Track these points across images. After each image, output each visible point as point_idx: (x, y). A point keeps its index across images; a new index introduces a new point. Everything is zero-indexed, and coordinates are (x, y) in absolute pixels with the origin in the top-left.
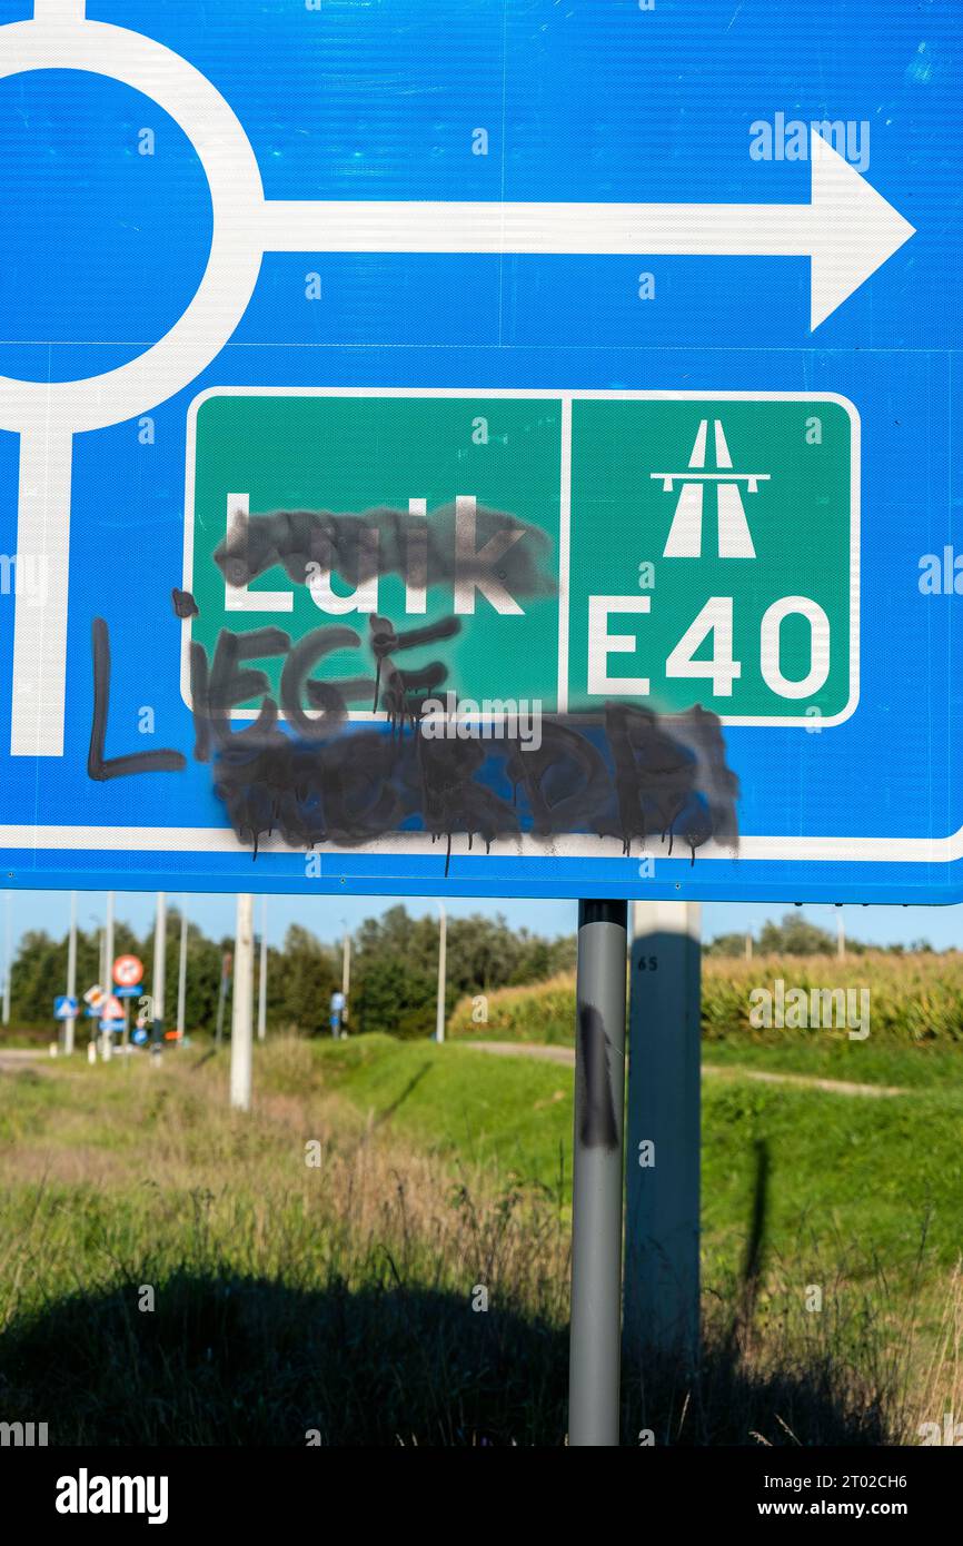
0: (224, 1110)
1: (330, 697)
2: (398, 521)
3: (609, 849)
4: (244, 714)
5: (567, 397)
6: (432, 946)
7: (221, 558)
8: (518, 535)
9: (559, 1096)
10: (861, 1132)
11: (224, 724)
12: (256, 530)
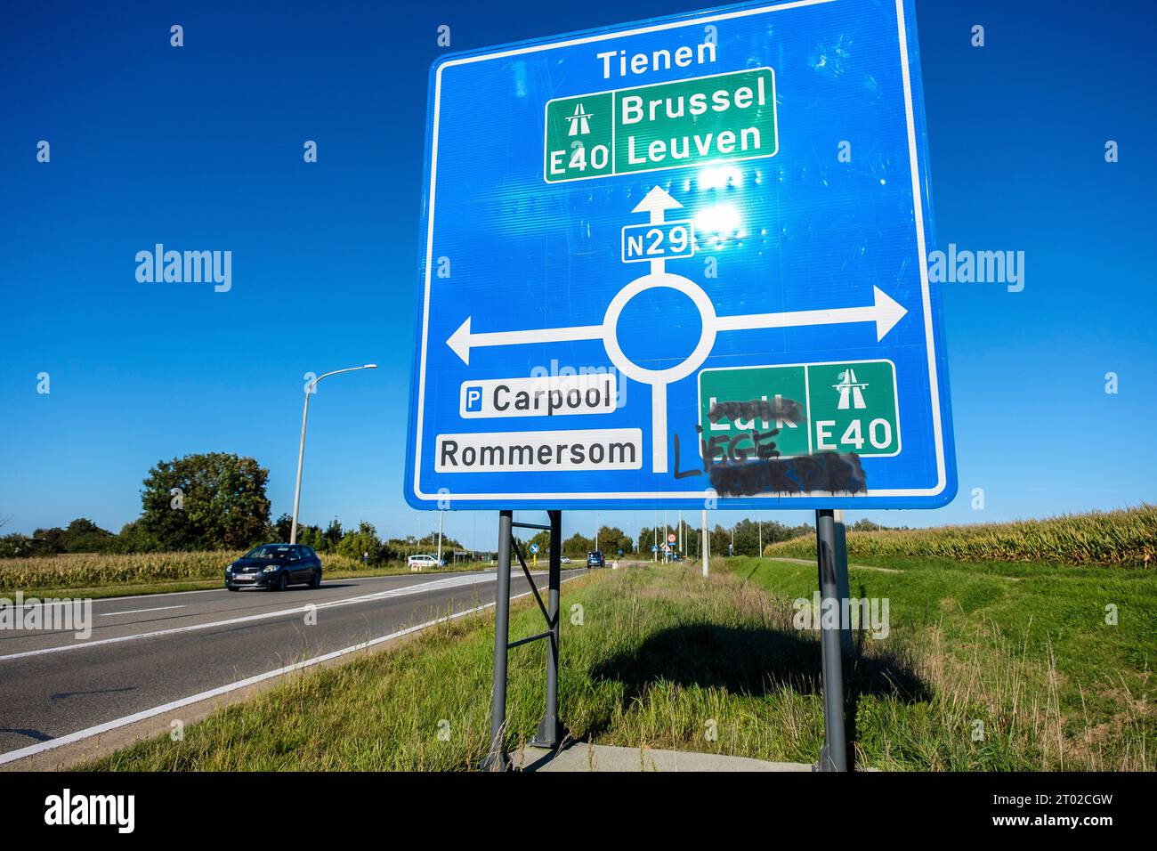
0: (702, 577)
1: (742, 453)
2: (759, 403)
3: (828, 495)
4: (717, 459)
5: (806, 365)
6: (757, 530)
7: (709, 416)
8: (794, 405)
9: (798, 573)
10: (892, 583)
11: (712, 462)
12: (718, 407)
